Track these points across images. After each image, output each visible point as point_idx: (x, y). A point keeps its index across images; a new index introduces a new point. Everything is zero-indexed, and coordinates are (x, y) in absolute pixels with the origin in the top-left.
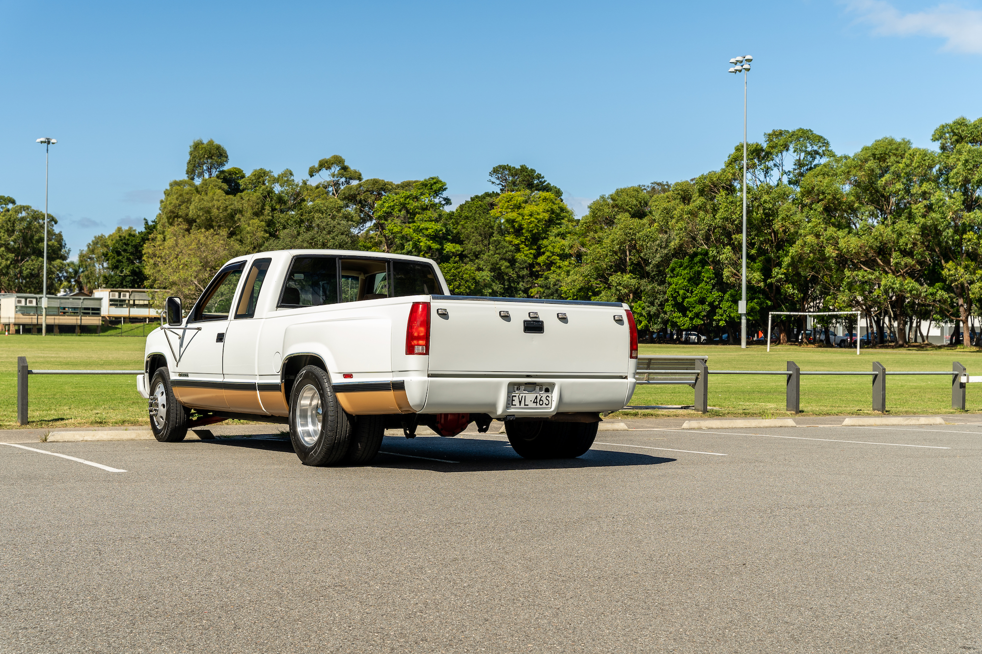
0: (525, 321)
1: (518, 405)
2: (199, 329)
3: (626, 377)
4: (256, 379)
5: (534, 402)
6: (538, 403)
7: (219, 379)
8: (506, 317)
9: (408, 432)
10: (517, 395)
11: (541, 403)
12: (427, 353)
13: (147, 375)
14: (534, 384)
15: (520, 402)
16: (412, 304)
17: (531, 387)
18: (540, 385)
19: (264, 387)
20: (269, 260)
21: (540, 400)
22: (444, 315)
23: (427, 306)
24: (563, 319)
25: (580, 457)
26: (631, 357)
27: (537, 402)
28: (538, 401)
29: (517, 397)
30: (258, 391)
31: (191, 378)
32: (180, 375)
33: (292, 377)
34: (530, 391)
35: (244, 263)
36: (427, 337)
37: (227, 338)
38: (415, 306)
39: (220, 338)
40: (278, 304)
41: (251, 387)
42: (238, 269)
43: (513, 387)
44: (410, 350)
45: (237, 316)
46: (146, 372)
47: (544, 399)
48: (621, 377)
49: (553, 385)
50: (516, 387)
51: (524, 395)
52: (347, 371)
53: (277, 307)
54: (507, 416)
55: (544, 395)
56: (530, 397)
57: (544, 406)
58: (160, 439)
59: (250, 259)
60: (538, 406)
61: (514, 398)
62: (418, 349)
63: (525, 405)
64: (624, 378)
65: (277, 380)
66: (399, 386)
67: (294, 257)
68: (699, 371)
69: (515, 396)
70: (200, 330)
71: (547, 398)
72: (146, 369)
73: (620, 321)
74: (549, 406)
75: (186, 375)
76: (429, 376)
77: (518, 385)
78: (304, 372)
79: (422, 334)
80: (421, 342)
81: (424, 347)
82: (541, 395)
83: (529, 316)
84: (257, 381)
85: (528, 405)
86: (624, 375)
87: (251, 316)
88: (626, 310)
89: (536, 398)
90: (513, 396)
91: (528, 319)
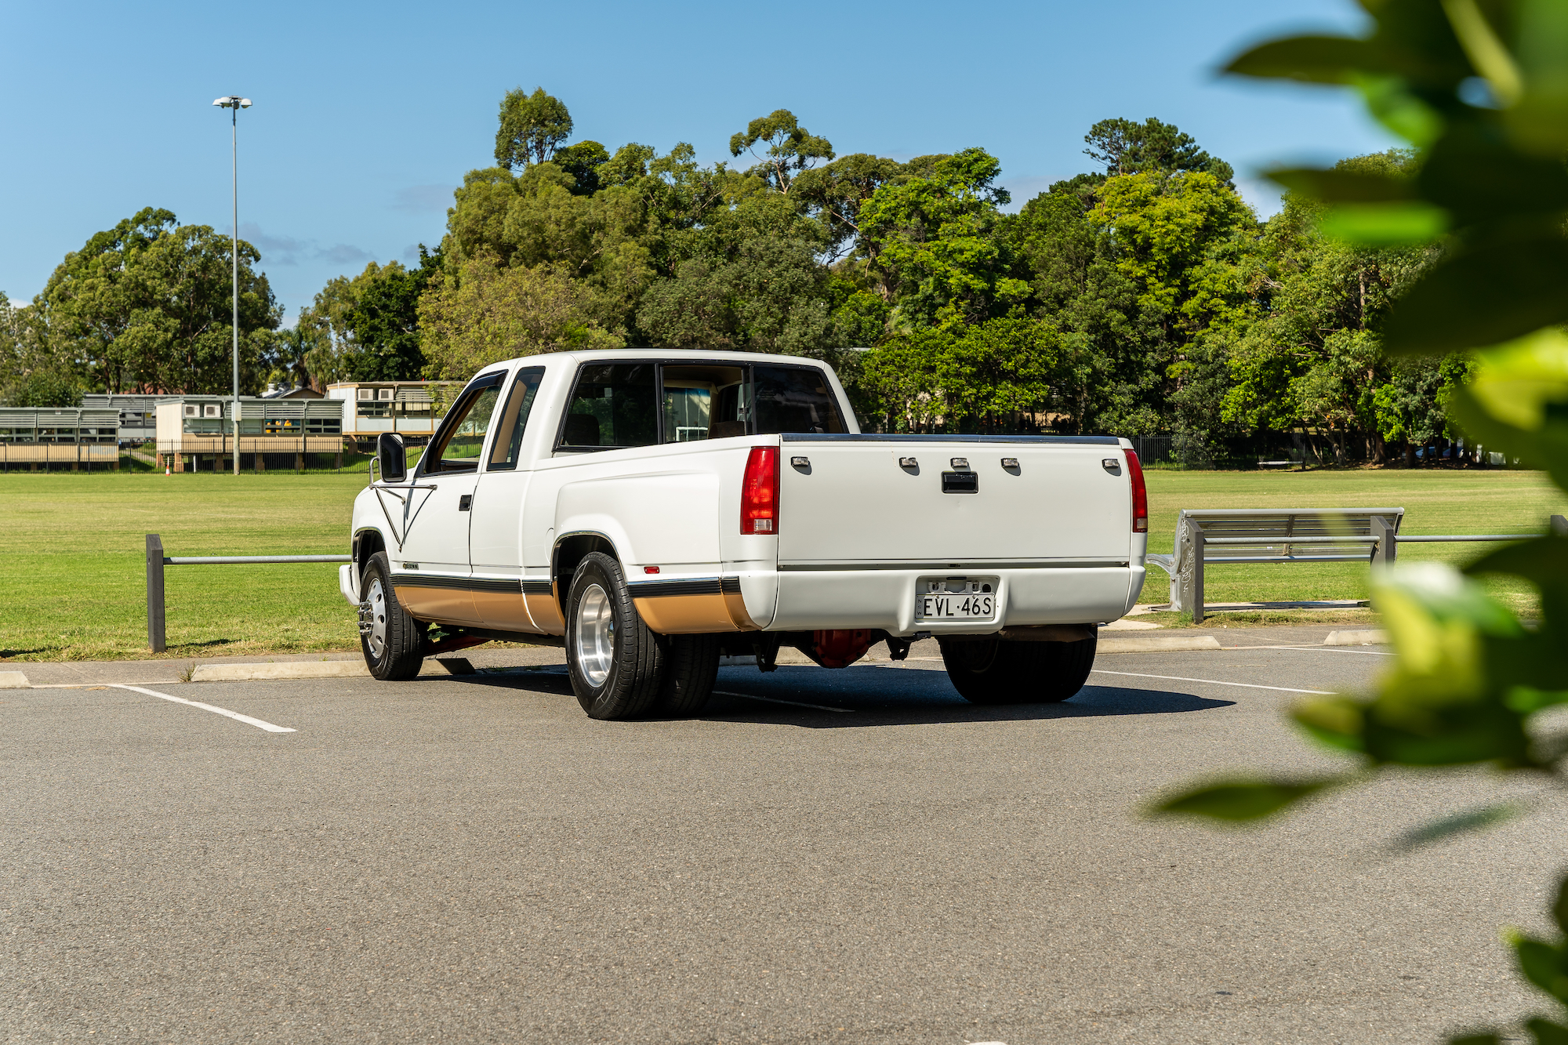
0: (944, 474)
1: (935, 615)
2: (433, 487)
3: (1127, 565)
4: (521, 574)
5: (963, 609)
6: (971, 612)
7: (465, 574)
8: (911, 467)
9: (763, 660)
10: (934, 598)
11: (976, 609)
12: (775, 530)
13: (355, 565)
14: (963, 578)
15: (939, 610)
16: (750, 449)
17: (958, 584)
18: (974, 581)
19: (533, 588)
20: (540, 371)
21: (975, 605)
22: (804, 467)
23: (774, 452)
24: (1013, 468)
25: (1069, 700)
26: (1135, 530)
27: (968, 610)
28: (971, 607)
29: (934, 601)
30: (524, 594)
31: (422, 571)
33: (569, 571)
34: (956, 592)
35: (503, 374)
36: (774, 505)
37: (476, 504)
38: (755, 452)
39: (466, 503)
40: (555, 445)
41: (513, 587)
42: (497, 380)
43: (924, 585)
44: (747, 527)
45: (492, 467)
47: (980, 603)
48: (1119, 564)
49: (996, 579)
50: (931, 584)
51: (945, 597)
52: (651, 561)
53: (554, 451)
54: (916, 633)
55: (982, 598)
56: (956, 601)
57: (982, 615)
58: (378, 676)
59: (513, 367)
60: (971, 615)
61: (928, 603)
62: (761, 524)
63: (947, 614)
64: (1124, 566)
65: (547, 576)
66: (731, 586)
67: (581, 364)
68: (1377, 538)
69: (930, 599)
70: (435, 489)
72: (354, 556)
73: (1113, 469)
74: (991, 615)
75: (415, 566)
76: (779, 569)
77: (935, 582)
78: (586, 563)
79: (766, 500)
80: (765, 513)
81: (770, 521)
82: (976, 597)
83: (952, 464)
84: (523, 576)
85: (952, 614)
86: (1123, 560)
87: (512, 466)
88: (1124, 450)
89: (967, 602)
90: (926, 600)
91: (950, 469)
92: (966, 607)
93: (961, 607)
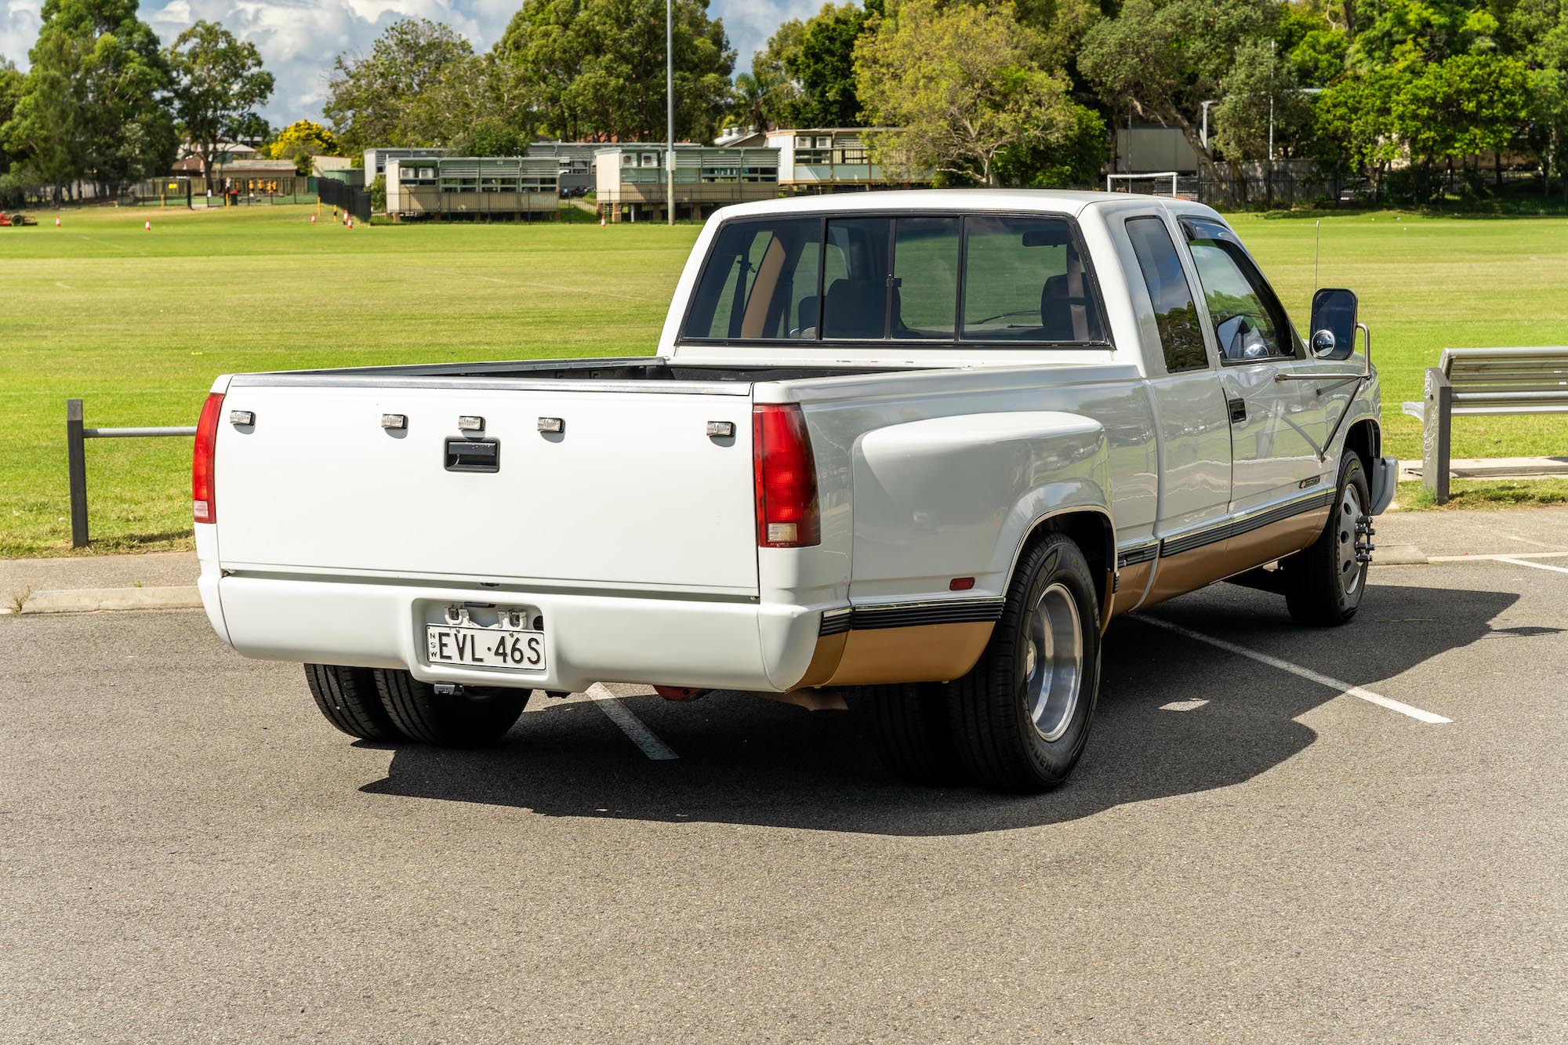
1: (456, 659)
3: (756, 600)
5: (497, 653)
6: (509, 658)
8: (394, 428)
10: (453, 632)
11: (517, 656)
12: (213, 518)
14: (492, 607)
15: (461, 651)
17: (482, 613)
21: (514, 649)
22: (242, 425)
23: (219, 402)
24: (555, 433)
26: (766, 542)
27: (504, 655)
28: (509, 651)
29: (453, 637)
34: (484, 625)
36: (209, 481)
43: (424, 612)
47: (523, 645)
50: (443, 610)
51: (469, 633)
55: (524, 638)
56: (486, 640)
57: (526, 664)
60: (510, 663)
61: (445, 640)
63: (474, 659)
64: (752, 602)
69: (446, 635)
71: (534, 644)
74: (540, 666)
76: (224, 574)
77: (451, 609)
79: (203, 473)
80: (203, 491)
81: (207, 503)
82: (516, 635)
83: (460, 426)
85: (481, 660)
89: (502, 641)
90: (441, 635)
91: (460, 434)
92: (501, 651)
93: (494, 650)
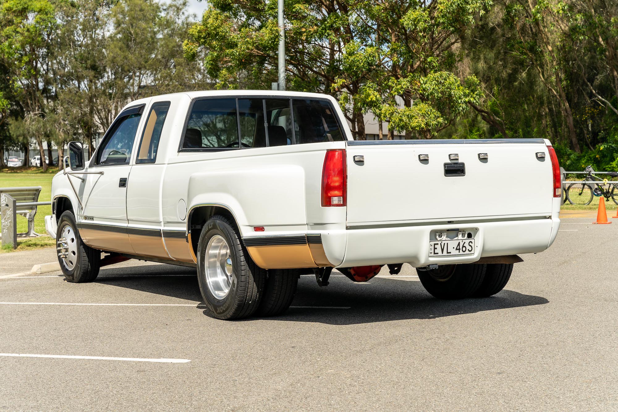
0: (445, 165)
1: (440, 254)
2: (102, 173)
3: (550, 217)
4: (161, 226)
5: (457, 249)
6: (461, 251)
7: (124, 225)
8: (424, 160)
9: (321, 279)
10: (439, 243)
11: (464, 249)
12: (344, 204)
13: (54, 216)
14: (457, 230)
15: (442, 250)
16: (326, 151)
17: (453, 233)
18: (462, 231)
19: (170, 235)
20: (168, 104)
21: (463, 246)
22: (360, 162)
23: (343, 153)
24: (483, 159)
26: (555, 195)
27: (459, 249)
28: (461, 247)
29: (439, 245)
30: (163, 238)
31: (96, 222)
32: (86, 218)
33: (198, 227)
34: (452, 238)
35: (143, 106)
36: (343, 188)
37: (129, 183)
38: (330, 154)
39: (123, 183)
40: (179, 148)
41: (157, 233)
42: (137, 112)
43: (434, 234)
44: (327, 202)
45: (140, 162)
46: (54, 213)
47: (466, 245)
48: (545, 218)
49: (476, 230)
50: (438, 234)
51: (446, 242)
52: (258, 223)
53: (179, 151)
54: (429, 265)
55: (467, 241)
56: (453, 244)
57: (467, 252)
58: (70, 277)
59: (149, 101)
60: (461, 252)
61: (436, 246)
62: (335, 200)
63: (448, 253)
64: (548, 218)
65: (184, 228)
66: (315, 240)
67: (193, 100)
69: (437, 244)
70: (103, 174)
71: (470, 244)
72: (53, 210)
73: (541, 158)
74: (472, 252)
75: (92, 218)
76: (348, 228)
77: (440, 233)
78: (211, 223)
79: (337, 184)
80: (336, 192)
81: (342, 198)
82: (464, 241)
83: (450, 158)
84: (162, 228)
85: (450, 253)
86: (547, 215)
87: (152, 161)
88: (547, 146)
89: (459, 244)
90: (435, 244)
91: (449, 161)
92: (458, 248)
93: (455, 248)
